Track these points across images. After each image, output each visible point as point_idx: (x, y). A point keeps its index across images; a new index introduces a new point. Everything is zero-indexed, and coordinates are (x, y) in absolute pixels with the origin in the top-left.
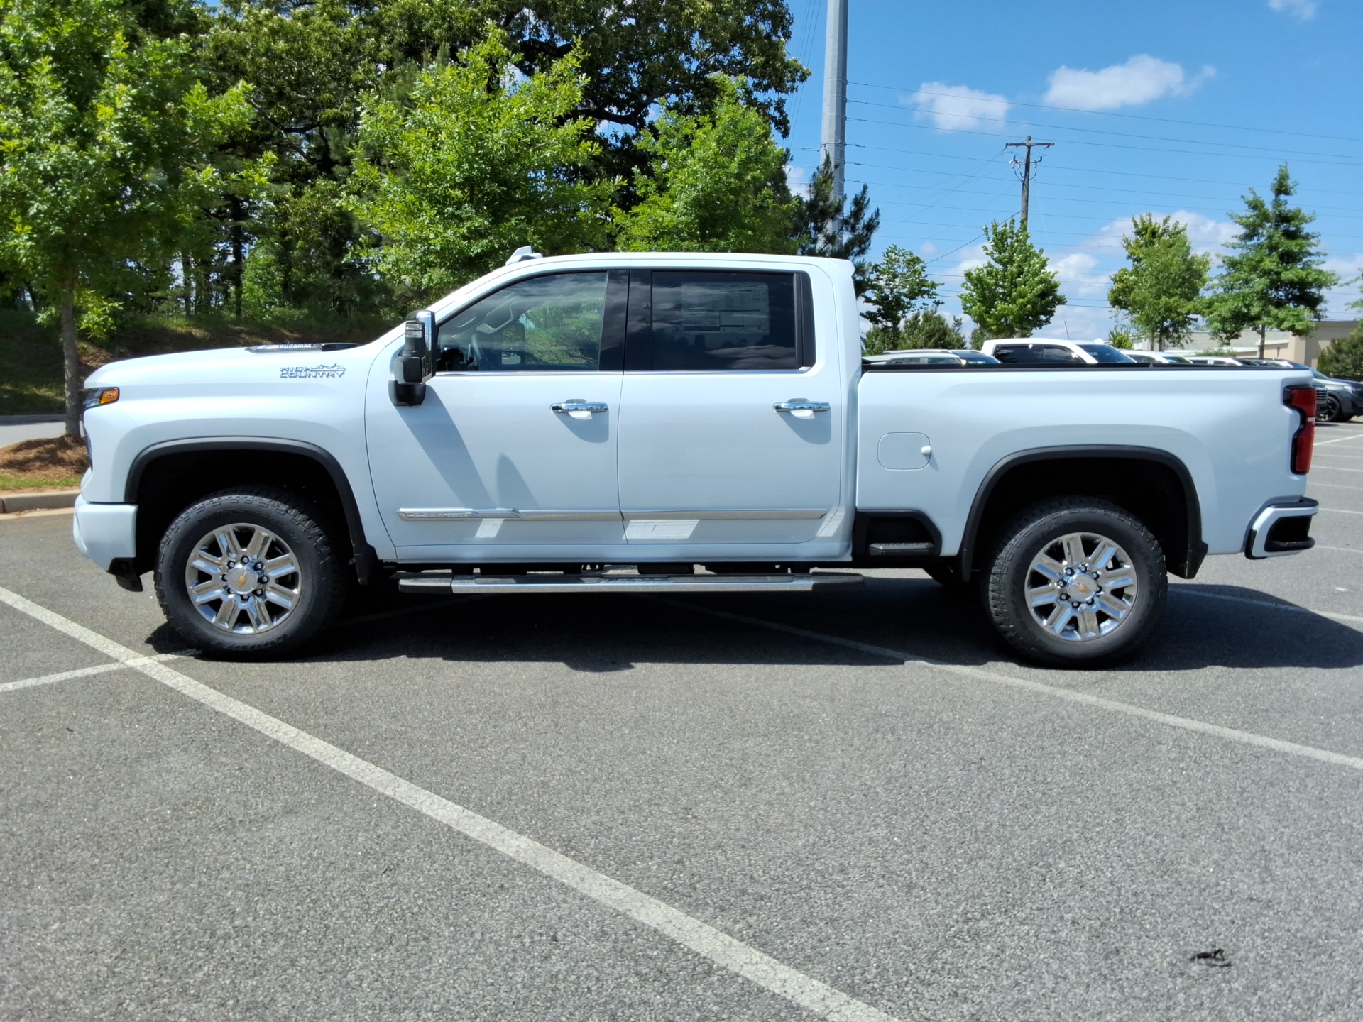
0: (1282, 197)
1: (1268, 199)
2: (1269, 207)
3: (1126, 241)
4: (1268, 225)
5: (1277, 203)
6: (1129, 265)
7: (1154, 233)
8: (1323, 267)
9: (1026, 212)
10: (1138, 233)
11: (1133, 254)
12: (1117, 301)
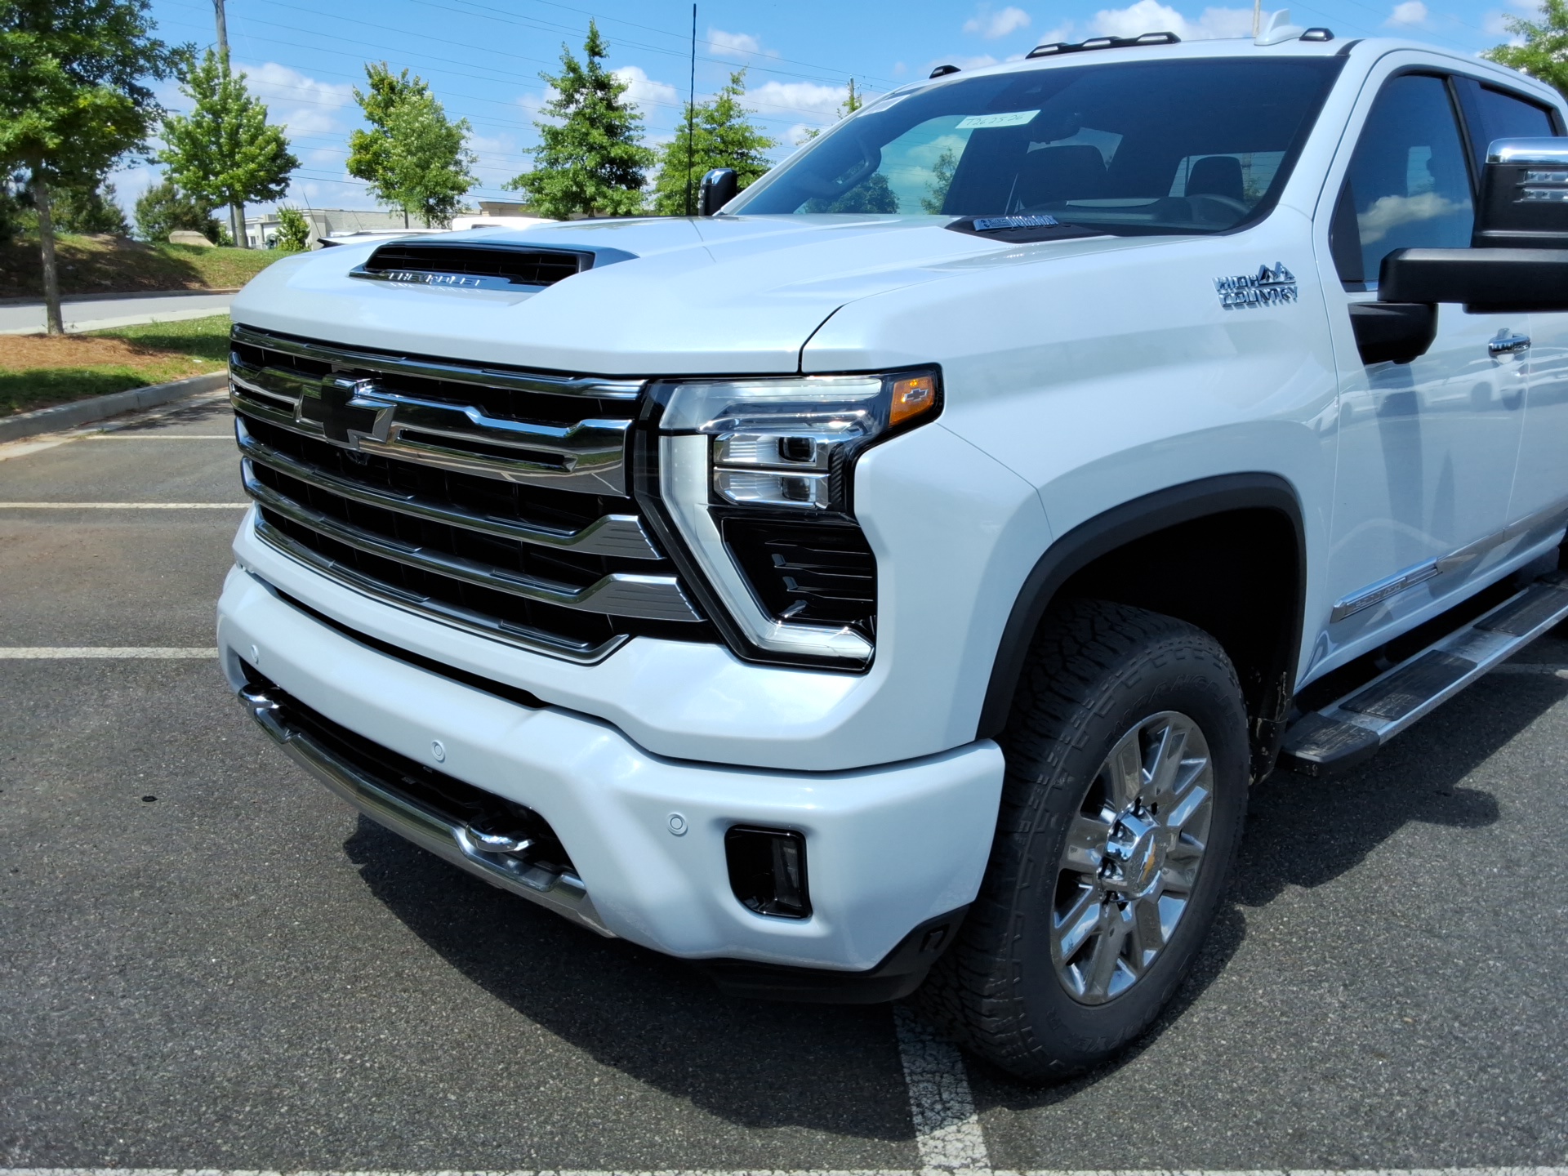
0: (597, 59)
1: (582, 60)
2: (585, 70)
3: (358, 94)
4: (584, 91)
5: (593, 67)
6: (370, 128)
7: (392, 89)
8: (643, 143)
9: (225, 43)
10: (375, 86)
11: (371, 114)
12: (363, 170)
